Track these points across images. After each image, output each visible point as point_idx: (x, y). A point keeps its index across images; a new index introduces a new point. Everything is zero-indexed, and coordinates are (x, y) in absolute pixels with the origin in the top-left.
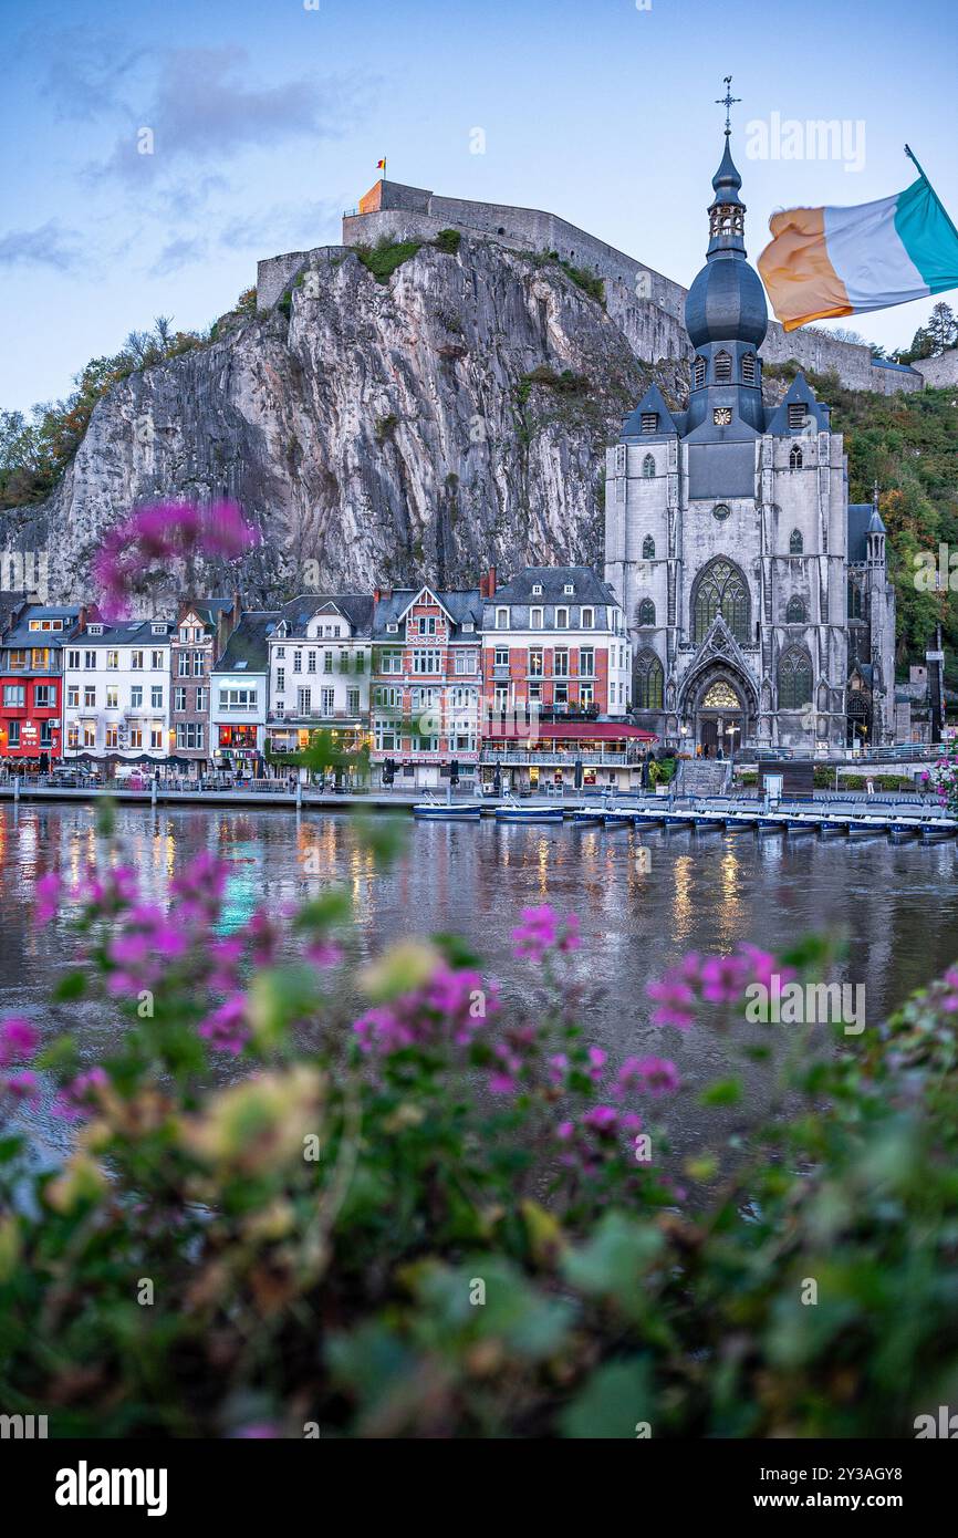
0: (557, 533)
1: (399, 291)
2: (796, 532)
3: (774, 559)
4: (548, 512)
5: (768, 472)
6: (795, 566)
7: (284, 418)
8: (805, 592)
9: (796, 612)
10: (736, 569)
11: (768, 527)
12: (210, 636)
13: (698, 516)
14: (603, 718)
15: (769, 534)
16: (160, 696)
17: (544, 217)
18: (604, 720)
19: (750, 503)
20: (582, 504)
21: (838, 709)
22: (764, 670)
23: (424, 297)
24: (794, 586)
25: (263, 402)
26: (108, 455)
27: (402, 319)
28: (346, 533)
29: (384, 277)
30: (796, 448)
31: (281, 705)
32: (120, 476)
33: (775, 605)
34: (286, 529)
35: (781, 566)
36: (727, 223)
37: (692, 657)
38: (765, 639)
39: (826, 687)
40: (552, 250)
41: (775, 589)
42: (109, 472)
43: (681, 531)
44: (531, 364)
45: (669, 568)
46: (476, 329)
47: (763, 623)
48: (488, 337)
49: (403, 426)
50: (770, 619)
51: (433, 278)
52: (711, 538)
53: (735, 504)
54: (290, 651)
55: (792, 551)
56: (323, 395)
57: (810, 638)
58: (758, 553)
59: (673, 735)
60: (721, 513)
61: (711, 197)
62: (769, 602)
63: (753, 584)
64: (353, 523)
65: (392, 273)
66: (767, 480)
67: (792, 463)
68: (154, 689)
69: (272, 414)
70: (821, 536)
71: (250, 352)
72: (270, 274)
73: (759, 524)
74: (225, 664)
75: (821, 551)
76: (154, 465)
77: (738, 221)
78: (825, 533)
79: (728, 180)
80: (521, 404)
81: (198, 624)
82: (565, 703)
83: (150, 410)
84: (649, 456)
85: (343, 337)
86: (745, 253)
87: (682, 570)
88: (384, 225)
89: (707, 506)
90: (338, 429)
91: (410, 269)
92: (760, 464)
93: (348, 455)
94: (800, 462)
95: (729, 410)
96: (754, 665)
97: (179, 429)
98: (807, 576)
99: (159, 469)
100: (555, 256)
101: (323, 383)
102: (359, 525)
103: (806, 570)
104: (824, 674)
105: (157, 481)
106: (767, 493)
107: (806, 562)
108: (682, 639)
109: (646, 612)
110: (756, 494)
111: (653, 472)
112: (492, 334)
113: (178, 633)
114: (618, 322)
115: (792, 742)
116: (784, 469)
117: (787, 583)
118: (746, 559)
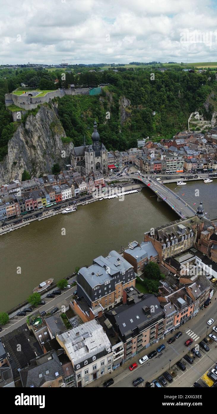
1: (37, 118)
2: (104, 159)
7: (25, 138)
8: (105, 164)
12: (74, 186)
19: (100, 157)
25: (22, 136)
31: (80, 190)
32: (13, 154)
47: (102, 167)
49: (41, 137)
52: (97, 160)
54: (80, 186)
60: (98, 158)
63: (101, 164)
65: (35, 115)
66: (102, 154)
68: (70, 192)
71: (20, 130)
73: (101, 159)
74: (75, 188)
75: (107, 161)
87: (95, 164)
104: (107, 171)
105: (17, 153)
109: (92, 168)
111: (92, 155)
113: (71, 187)
118: (100, 162)
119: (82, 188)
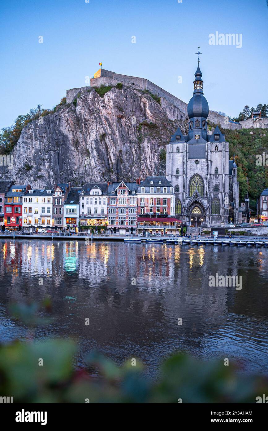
0: (149, 166)
1: (106, 100)
2: (216, 168)
3: (211, 175)
4: (146, 161)
5: (209, 152)
6: (216, 177)
7: (74, 134)
8: (218, 184)
9: (216, 189)
10: (201, 177)
11: (209, 166)
12: (64, 194)
13: (191, 163)
14: (169, 216)
15: (209, 168)
16: (50, 210)
17: (145, 80)
18: (170, 217)
19: (204, 160)
20: (156, 159)
21: (227, 214)
22: (208, 204)
23: (113, 101)
24: (216, 182)
25: (68, 129)
26: (26, 143)
27: (107, 107)
28: (92, 166)
29: (102, 96)
30: (217, 146)
31: (83, 213)
32: (29, 149)
33: (211, 187)
34: (75, 164)
35: (212, 177)
36: (198, 85)
37: (189, 200)
38: (208, 196)
39: (224, 208)
40: (147, 89)
41: (211, 183)
42: (26, 148)
43: (186, 167)
44: (141, 121)
45: (183, 177)
46: (127, 110)
47: (208, 192)
48: (130, 113)
49: (107, 136)
50: (209, 191)
51: (115, 96)
52: (194, 169)
53: (201, 160)
54: (85, 198)
55: (215, 173)
56: (85, 128)
57: (220, 196)
58: (206, 173)
59: (184, 221)
60: (197, 163)
61: (194, 79)
62: (209, 186)
63: (205, 181)
64: (94, 163)
65: (104, 95)
66: (209, 154)
67: (215, 150)
68: (48, 208)
69: (71, 132)
70: (223, 169)
71: (65, 115)
72: (70, 94)
73: (207, 166)
74: (68, 202)
75: (223, 173)
76: (39, 146)
77: (201, 85)
78: (224, 168)
79: (199, 74)
80: (139, 131)
81: (60, 191)
82: (159, 212)
83: (38, 131)
84: (178, 147)
85: (91, 112)
86: (203, 94)
87: (187, 177)
88: (103, 81)
89: (193, 161)
90: (89, 137)
91: (109, 94)
92: (207, 150)
93: (93, 144)
94: (217, 149)
95: (199, 135)
96: (205, 202)
97: (46, 136)
98: (219, 179)
99: (40, 147)
100: (148, 91)
101: (86, 124)
102: (96, 164)
103: (219, 178)
104: (223, 205)
105: (40, 150)
106: (209, 158)
107: (219, 176)
108: (186, 196)
109: (177, 188)
110: (206, 158)
111: (179, 151)
112: (131, 112)
113: (55, 193)
114: (164, 110)
115: (215, 223)
116: (213, 151)
117: (214, 181)
118: (203, 175)
119: (93, 207)
